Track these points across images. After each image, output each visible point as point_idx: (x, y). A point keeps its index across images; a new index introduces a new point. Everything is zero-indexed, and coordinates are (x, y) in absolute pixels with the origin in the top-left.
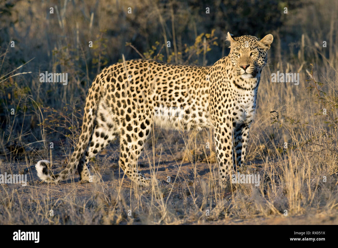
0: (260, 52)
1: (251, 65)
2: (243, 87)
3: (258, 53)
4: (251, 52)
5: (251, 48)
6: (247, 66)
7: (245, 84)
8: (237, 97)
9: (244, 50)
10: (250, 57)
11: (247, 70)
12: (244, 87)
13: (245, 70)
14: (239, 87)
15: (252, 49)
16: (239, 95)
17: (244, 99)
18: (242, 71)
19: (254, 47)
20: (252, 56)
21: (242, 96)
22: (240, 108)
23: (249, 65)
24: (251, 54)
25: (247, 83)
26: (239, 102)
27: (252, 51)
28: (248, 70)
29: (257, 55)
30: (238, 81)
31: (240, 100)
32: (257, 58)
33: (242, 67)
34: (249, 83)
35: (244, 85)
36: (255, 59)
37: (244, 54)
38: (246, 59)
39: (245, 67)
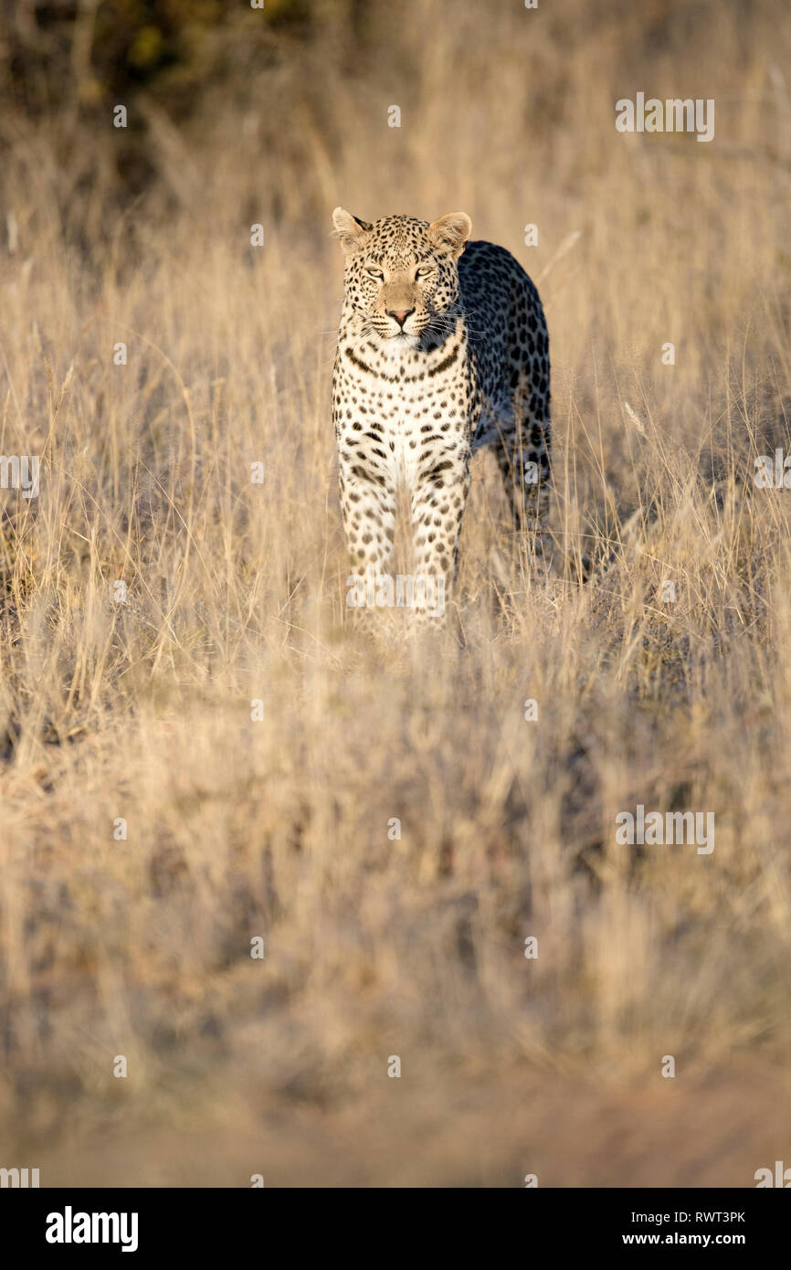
0: (440, 266)
1: (419, 308)
2: (374, 368)
3: (437, 270)
4: (417, 266)
5: (417, 256)
6: (409, 313)
7: (382, 360)
8: (357, 393)
9: (399, 265)
10: (414, 284)
11: (406, 325)
12: (379, 371)
13: (401, 323)
14: (363, 367)
15: (420, 257)
16: (363, 391)
17: (380, 405)
18: (393, 326)
19: (424, 254)
20: (421, 279)
21: (373, 395)
22: (367, 428)
23: (414, 310)
24: (417, 275)
25: (386, 359)
26: (363, 410)
27: (421, 264)
28: (412, 324)
29: (434, 276)
30: (362, 350)
31: (367, 406)
32: (434, 286)
33: (392, 315)
34: (393, 359)
35: (378, 364)
36: (429, 289)
37: (396, 275)
38: (402, 291)
39: (401, 316)
